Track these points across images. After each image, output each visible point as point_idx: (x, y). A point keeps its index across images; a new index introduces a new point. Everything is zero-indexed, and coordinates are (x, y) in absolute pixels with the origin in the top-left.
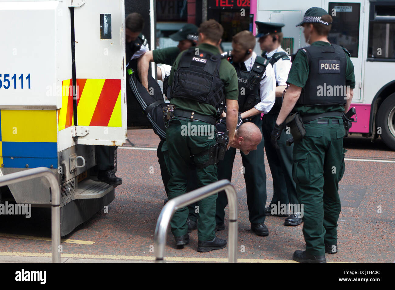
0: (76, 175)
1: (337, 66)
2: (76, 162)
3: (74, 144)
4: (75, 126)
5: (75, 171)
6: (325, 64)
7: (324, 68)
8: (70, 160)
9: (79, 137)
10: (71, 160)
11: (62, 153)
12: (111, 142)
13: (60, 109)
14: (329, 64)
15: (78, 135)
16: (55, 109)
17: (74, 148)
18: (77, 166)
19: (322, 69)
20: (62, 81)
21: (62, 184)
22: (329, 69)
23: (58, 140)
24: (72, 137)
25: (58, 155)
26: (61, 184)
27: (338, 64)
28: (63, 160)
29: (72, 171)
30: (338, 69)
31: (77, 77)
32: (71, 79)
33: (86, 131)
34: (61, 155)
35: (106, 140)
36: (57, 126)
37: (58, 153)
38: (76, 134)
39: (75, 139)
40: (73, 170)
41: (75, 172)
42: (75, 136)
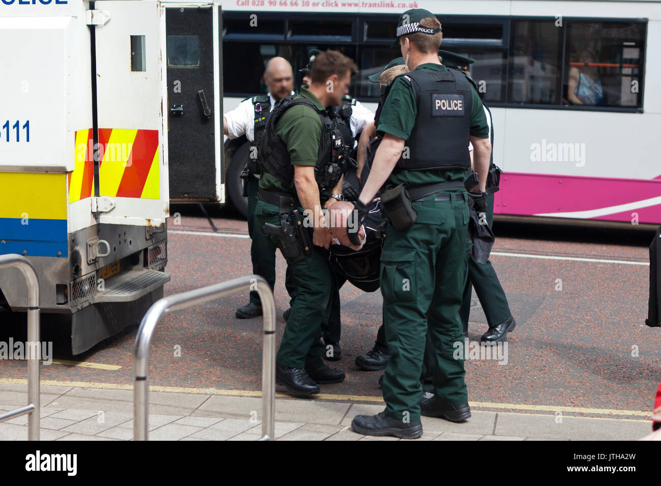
0: (98, 268)
1: (460, 103)
2: (97, 250)
3: (95, 223)
4: (96, 197)
5: (95, 261)
6: (441, 101)
7: (440, 107)
8: (88, 246)
9: (101, 212)
10: (90, 246)
11: (74, 234)
12: (145, 220)
13: (72, 172)
14: (447, 101)
15: (100, 210)
16: (63, 171)
17: (95, 228)
18: (98, 255)
19: (437, 108)
20: (76, 133)
21: (75, 279)
22: (449, 109)
23: (68, 216)
24: (92, 212)
25: (68, 238)
26: (73, 279)
27: (461, 102)
28: (77, 245)
29: (92, 262)
30: (461, 109)
31: (99, 127)
32: (90, 130)
33: (111, 204)
34: (73, 238)
35: (139, 218)
36: (68, 196)
37: (68, 235)
38: (97, 208)
39: (96, 215)
40: (93, 260)
41: (97, 264)
42: (96, 211)
